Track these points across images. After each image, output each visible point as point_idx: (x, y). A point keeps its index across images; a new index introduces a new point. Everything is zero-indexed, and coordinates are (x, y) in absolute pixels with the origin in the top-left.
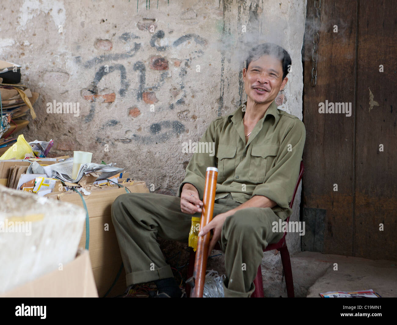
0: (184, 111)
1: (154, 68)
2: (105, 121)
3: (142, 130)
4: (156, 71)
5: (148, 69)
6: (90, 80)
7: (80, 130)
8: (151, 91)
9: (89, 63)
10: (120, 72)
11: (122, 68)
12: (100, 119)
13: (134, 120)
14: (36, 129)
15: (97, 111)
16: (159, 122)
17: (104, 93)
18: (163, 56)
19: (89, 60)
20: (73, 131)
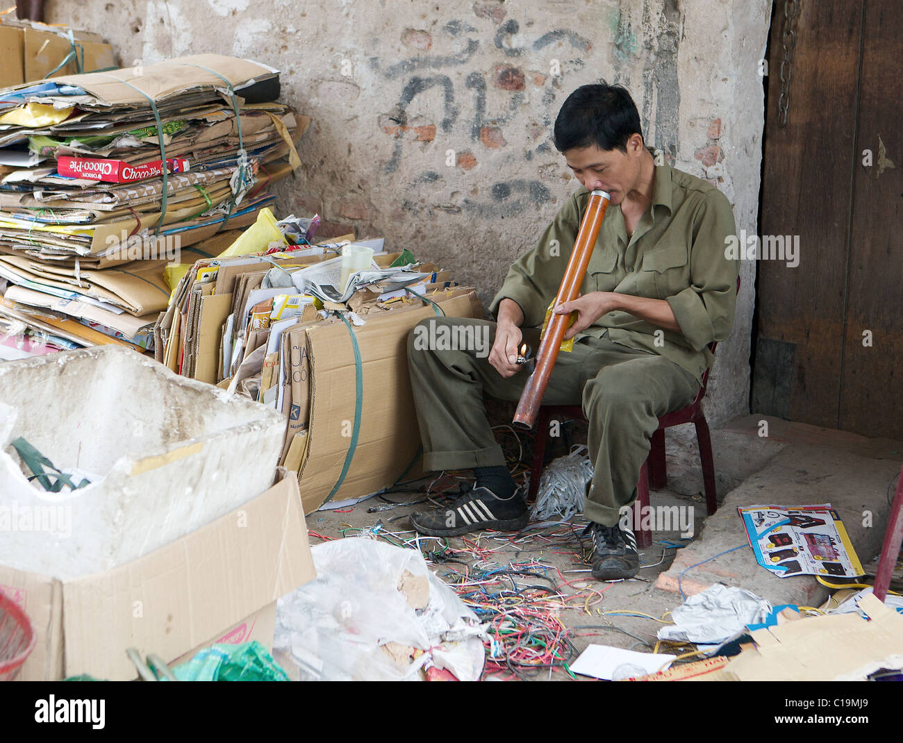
0: (549, 165)
1: (500, 85)
2: (418, 173)
3: (479, 193)
4: (504, 91)
5: (490, 86)
6: (394, 99)
7: (377, 186)
8: (494, 126)
9: (392, 69)
10: (443, 88)
11: (447, 82)
12: (409, 169)
13: (465, 175)
14: (306, 179)
15: (405, 155)
16: (507, 181)
17: (416, 125)
18: (515, 66)
19: (392, 64)
20: (365, 187)
